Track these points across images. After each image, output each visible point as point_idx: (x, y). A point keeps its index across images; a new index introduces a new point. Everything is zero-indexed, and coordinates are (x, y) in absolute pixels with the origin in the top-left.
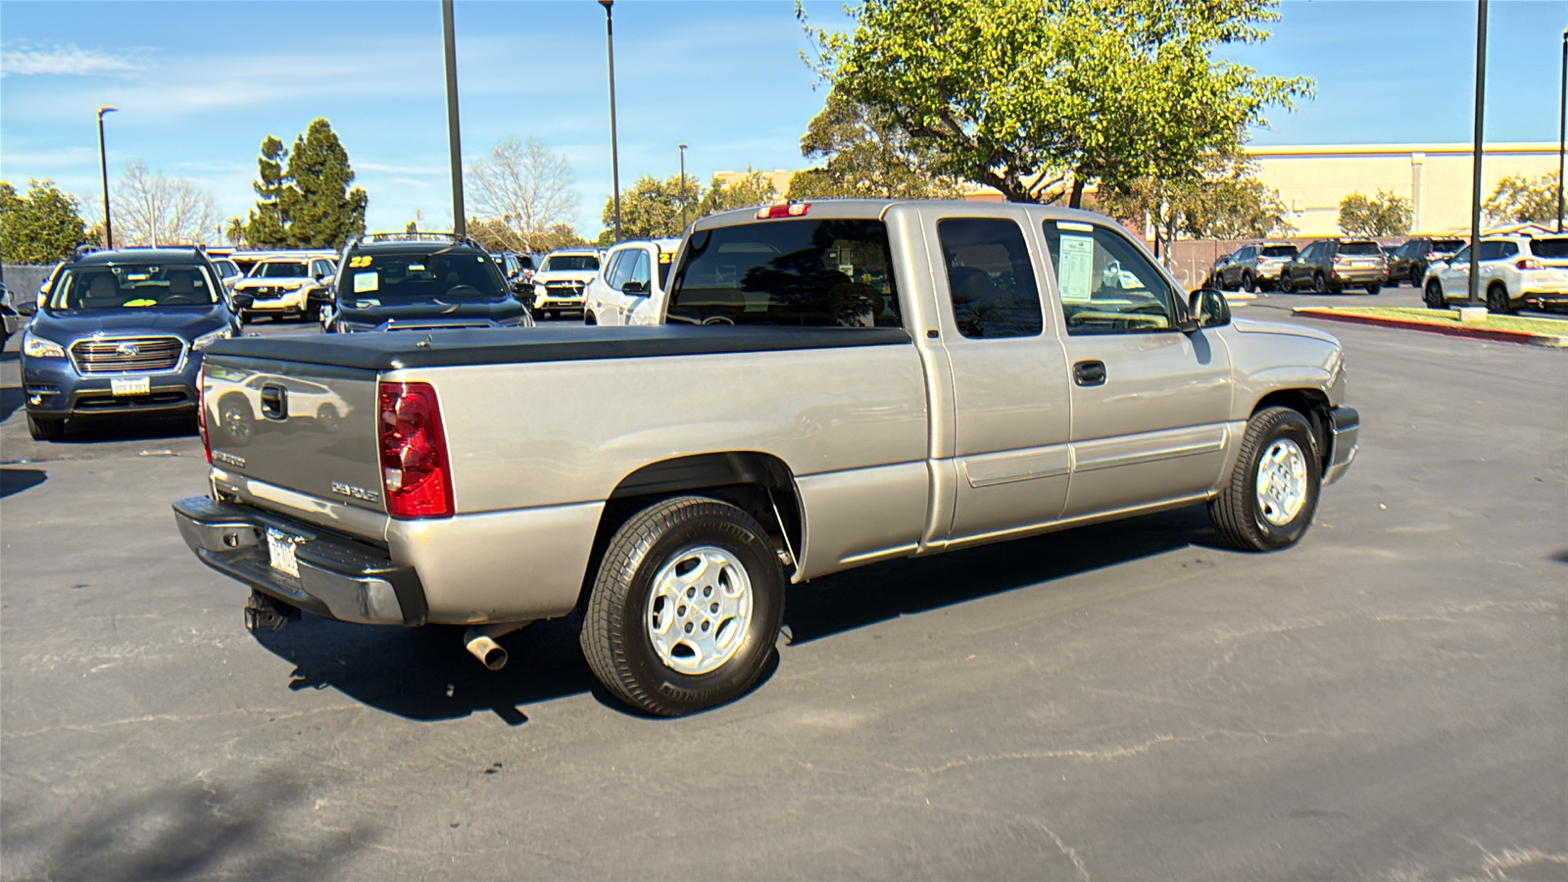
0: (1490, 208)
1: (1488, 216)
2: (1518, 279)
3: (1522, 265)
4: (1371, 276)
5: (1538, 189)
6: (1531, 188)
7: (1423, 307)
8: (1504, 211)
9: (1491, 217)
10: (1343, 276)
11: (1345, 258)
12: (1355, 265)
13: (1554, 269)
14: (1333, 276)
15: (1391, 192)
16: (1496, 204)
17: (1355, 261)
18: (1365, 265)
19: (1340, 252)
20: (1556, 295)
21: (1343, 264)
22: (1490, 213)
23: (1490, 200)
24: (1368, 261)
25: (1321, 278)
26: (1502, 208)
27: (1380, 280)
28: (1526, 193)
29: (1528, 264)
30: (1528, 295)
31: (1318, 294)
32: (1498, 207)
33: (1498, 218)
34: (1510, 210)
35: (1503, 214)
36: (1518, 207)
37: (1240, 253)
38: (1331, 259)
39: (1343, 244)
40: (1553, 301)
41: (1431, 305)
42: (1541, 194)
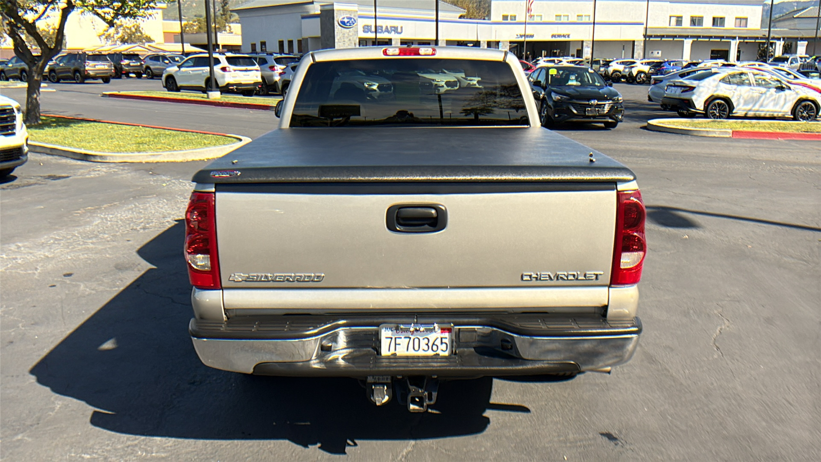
0: (106, 35)
1: (105, 40)
2: (223, 77)
3: (224, 69)
4: (107, 73)
5: (127, 26)
6: (124, 26)
7: (165, 91)
8: (113, 37)
9: (107, 40)
10: (91, 73)
11: (92, 63)
12: (97, 67)
13: (239, 72)
14: (86, 73)
15: (54, 25)
16: (108, 33)
17: (97, 65)
18: (102, 67)
19: (88, 60)
20: (240, 84)
21: (90, 67)
22: (106, 38)
23: (105, 31)
24: (104, 65)
25: (78, 74)
26: (112, 35)
27: (111, 76)
28: (122, 28)
29: (227, 69)
30: (228, 85)
31: (77, 83)
32: (110, 35)
33: (110, 41)
34: (116, 36)
35: (113, 39)
36: (120, 35)
37: (15, 59)
38: (84, 64)
39: (89, 55)
40: (240, 87)
41: (169, 90)
42: (130, 29)
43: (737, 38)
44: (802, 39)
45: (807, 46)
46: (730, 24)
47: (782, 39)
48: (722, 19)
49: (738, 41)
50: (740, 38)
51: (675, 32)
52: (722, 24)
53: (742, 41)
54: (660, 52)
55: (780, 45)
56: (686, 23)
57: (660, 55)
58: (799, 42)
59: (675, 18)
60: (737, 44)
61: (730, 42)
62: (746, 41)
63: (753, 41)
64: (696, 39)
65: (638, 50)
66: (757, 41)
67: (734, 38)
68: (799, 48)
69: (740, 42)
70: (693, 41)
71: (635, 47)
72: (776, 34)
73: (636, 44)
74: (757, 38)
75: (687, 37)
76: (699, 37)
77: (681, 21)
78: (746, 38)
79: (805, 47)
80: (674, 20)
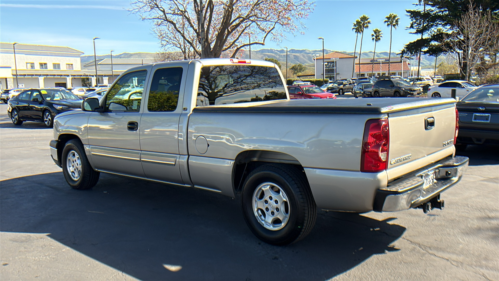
43: (70, 76)
44: (105, 76)
45: (108, 80)
46: (63, 67)
47: (94, 76)
48: (59, 65)
49: (71, 77)
50: (72, 76)
51: (31, 72)
52: (59, 67)
53: (73, 77)
54: (24, 85)
55: (94, 79)
56: (37, 67)
57: (24, 87)
58: (104, 78)
59: (30, 64)
60: (71, 79)
61: (66, 78)
62: (75, 77)
63: (79, 77)
64: (46, 77)
65: (10, 84)
66: (81, 77)
67: (68, 76)
68: (104, 81)
69: (72, 78)
70: (45, 78)
71: (8, 82)
72: (92, 73)
73: (8, 80)
74: (81, 76)
75: (40, 75)
76: (48, 75)
77: (34, 66)
78: (75, 76)
79: (107, 80)
80: (29, 65)
